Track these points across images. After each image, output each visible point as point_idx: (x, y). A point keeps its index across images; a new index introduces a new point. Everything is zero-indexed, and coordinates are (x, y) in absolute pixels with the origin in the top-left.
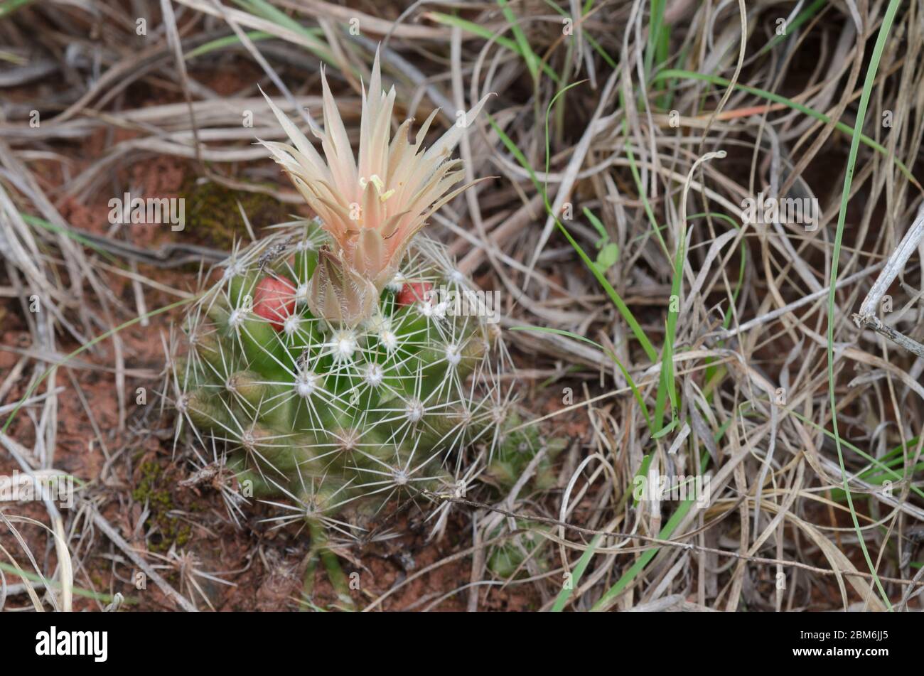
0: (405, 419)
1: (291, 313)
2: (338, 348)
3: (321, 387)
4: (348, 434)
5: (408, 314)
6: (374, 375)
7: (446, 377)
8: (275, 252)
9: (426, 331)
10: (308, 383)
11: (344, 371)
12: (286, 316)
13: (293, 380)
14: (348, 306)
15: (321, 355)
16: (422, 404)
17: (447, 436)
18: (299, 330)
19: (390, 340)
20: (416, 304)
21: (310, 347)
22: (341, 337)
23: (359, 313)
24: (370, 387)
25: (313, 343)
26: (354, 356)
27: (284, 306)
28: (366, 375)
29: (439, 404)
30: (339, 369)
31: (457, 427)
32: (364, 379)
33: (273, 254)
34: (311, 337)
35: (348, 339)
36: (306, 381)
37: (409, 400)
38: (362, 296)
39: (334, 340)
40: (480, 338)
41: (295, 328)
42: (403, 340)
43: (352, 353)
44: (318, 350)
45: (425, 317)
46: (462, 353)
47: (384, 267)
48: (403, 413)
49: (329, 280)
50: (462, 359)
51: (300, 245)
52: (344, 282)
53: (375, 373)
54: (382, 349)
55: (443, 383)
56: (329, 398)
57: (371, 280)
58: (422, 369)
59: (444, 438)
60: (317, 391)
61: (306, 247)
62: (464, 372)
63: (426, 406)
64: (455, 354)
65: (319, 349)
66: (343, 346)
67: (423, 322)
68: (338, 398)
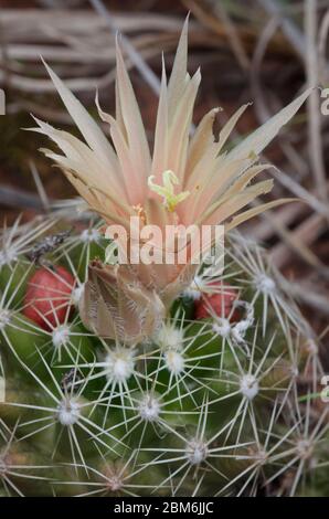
0: (185, 461)
1: (62, 322)
2: (112, 368)
3: (86, 416)
4: (116, 473)
5: (199, 334)
6: (149, 407)
7: (238, 413)
8: (51, 244)
9: (220, 356)
10: (71, 410)
11: (117, 401)
12: (55, 326)
13: (55, 405)
14: (125, 326)
15: (90, 377)
16: (206, 445)
17: (235, 480)
18: (68, 345)
19: (175, 363)
20: (212, 321)
21: (77, 366)
22: (118, 356)
23: (138, 332)
24: (144, 422)
25: (81, 362)
26: (131, 382)
27: (54, 310)
28: (140, 408)
29: (227, 444)
30: (112, 397)
31: (249, 469)
32: (137, 412)
33: (49, 247)
34: (79, 353)
35: (125, 360)
36: (69, 409)
37: (189, 440)
38: (142, 315)
39: (109, 359)
40: (288, 363)
41: (64, 342)
42: (193, 363)
43: (129, 376)
44: (86, 371)
45: (220, 338)
46: (260, 384)
47: (173, 279)
48: (183, 454)
49: (101, 297)
50: (260, 392)
51: (85, 235)
52: (120, 300)
53: (150, 407)
54: (165, 375)
55: (234, 420)
56: (95, 431)
57: (157, 293)
58: (208, 403)
59: (232, 482)
60: (81, 420)
61: (91, 238)
62: (263, 404)
63: (211, 447)
64: (251, 387)
65: (89, 369)
66: (118, 366)
67: (217, 345)
68: (105, 432)
